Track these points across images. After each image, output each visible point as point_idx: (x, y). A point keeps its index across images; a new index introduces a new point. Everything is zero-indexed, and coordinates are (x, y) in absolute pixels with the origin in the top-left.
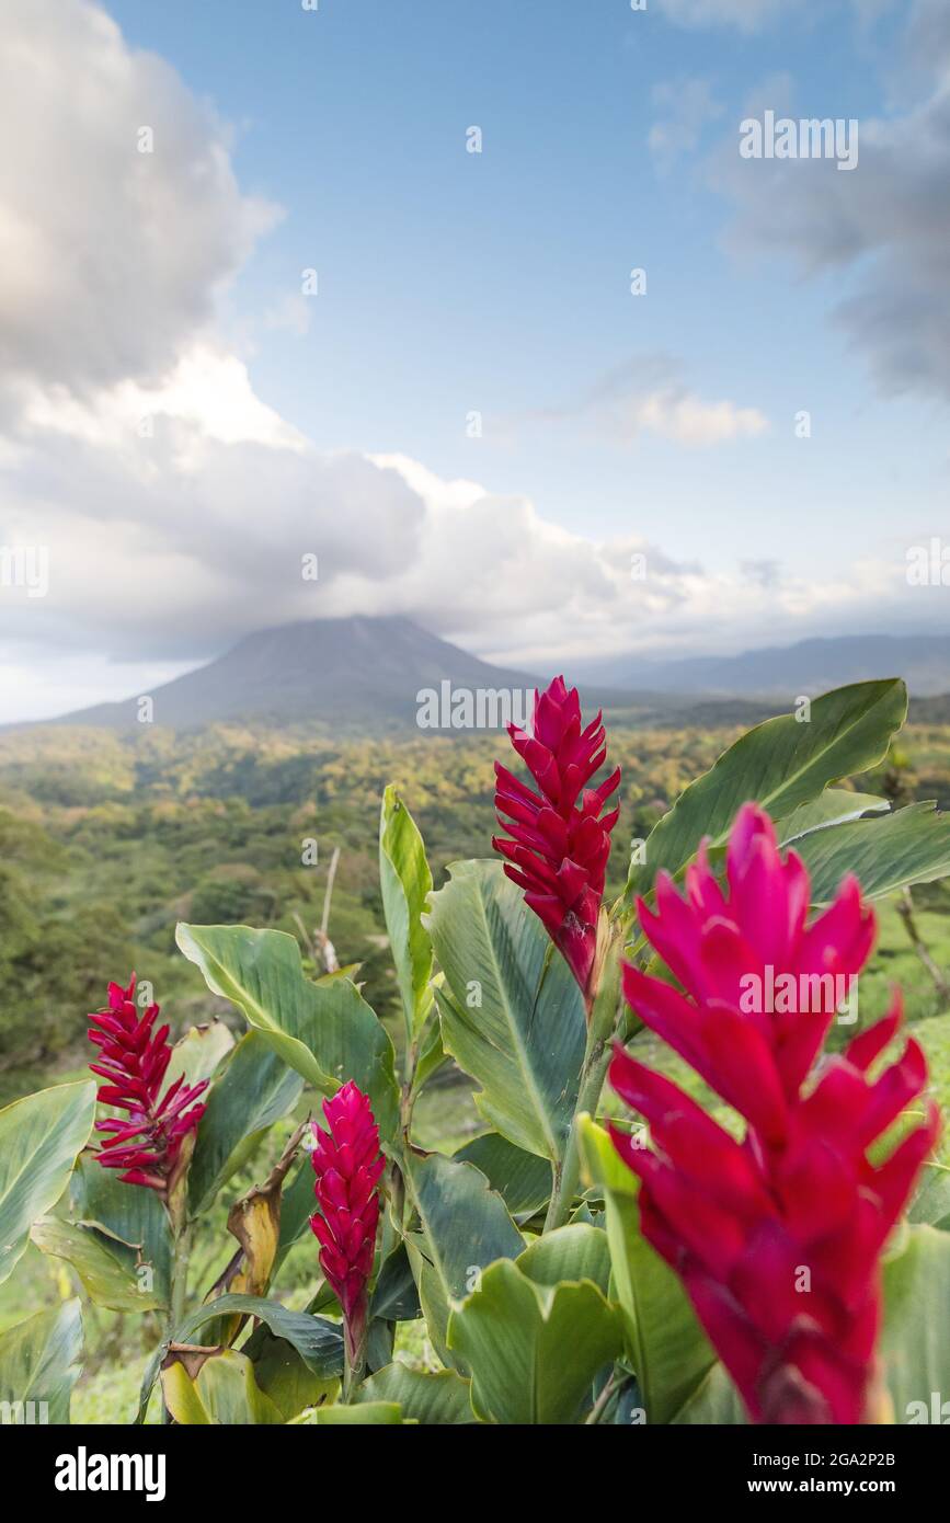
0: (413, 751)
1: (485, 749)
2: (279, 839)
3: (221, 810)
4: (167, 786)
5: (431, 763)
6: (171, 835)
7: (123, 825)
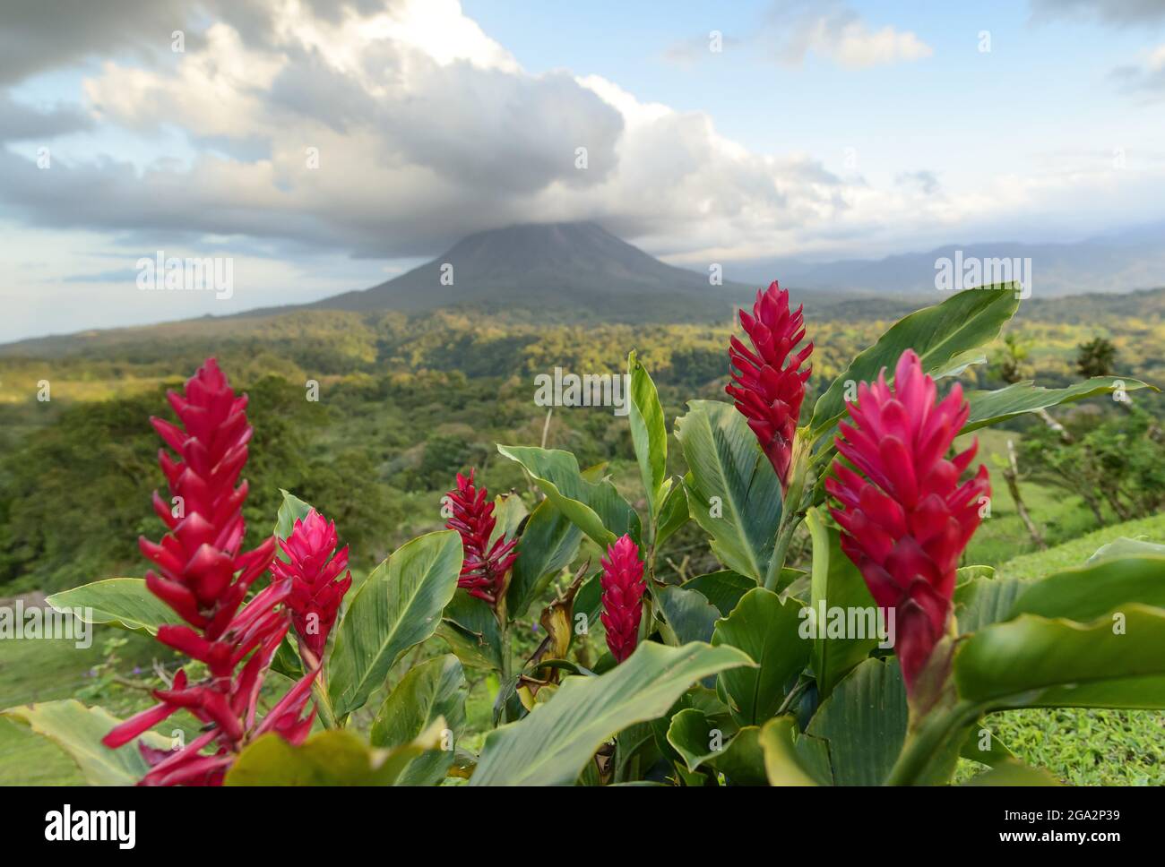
0: (600, 336)
1: (659, 336)
2: (491, 404)
3: (445, 380)
4: (402, 360)
5: (614, 345)
6: (405, 398)
7: (368, 389)
